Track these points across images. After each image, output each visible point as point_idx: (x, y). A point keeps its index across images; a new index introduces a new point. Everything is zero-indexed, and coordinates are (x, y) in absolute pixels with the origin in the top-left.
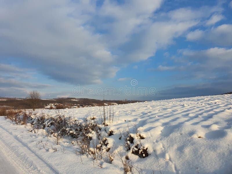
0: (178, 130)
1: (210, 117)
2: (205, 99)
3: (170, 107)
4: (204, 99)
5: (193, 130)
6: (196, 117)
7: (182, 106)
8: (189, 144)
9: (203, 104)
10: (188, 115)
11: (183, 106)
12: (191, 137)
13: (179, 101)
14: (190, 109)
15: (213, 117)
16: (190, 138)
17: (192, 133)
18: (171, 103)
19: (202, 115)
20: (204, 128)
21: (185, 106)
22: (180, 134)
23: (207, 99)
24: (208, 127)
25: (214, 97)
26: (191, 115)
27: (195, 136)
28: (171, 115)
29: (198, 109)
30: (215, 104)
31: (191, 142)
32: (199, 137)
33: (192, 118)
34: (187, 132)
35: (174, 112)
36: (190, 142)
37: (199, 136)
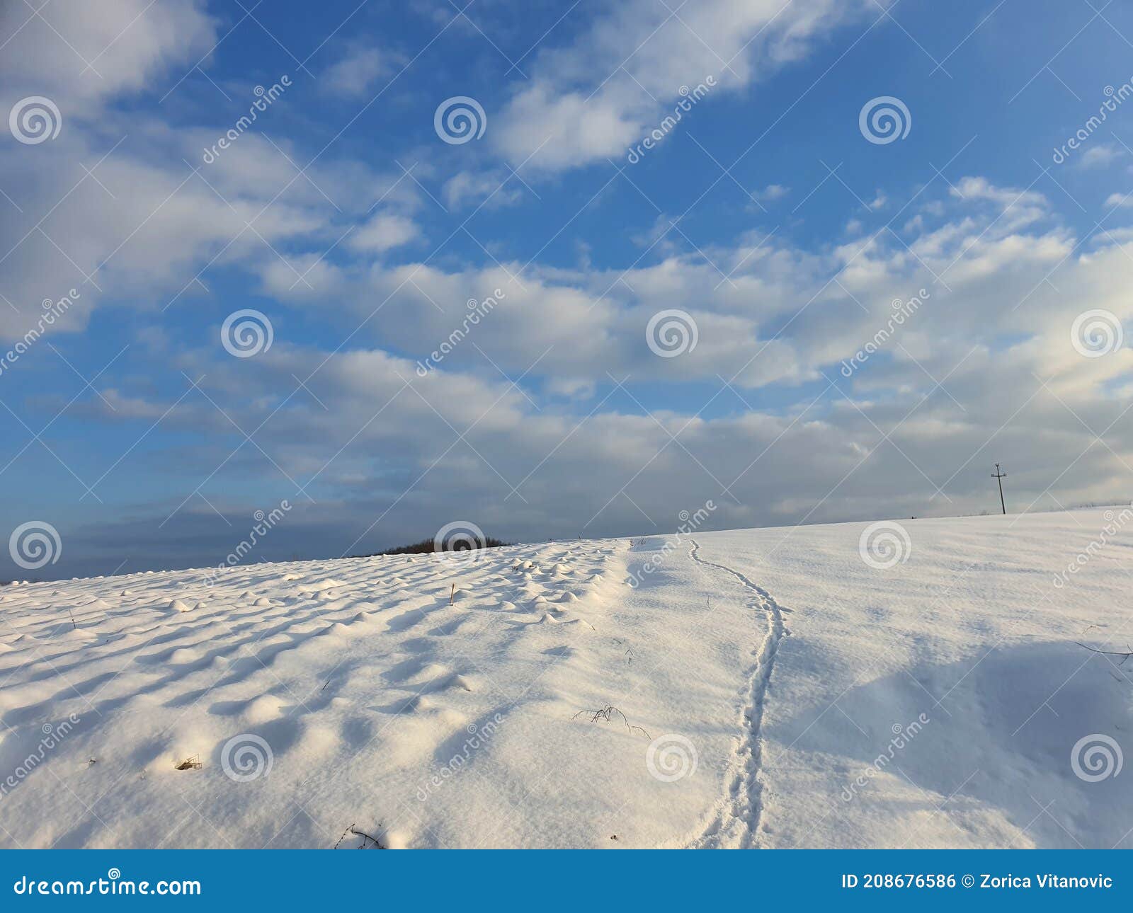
0: (81, 745)
1: (266, 660)
2: (286, 578)
3: (96, 615)
4: (279, 577)
5: (160, 735)
6: (205, 664)
7: (164, 609)
8: (124, 810)
9: (265, 601)
10: (167, 655)
11: (169, 610)
12: (142, 770)
13: (167, 583)
14: (192, 625)
15: (277, 662)
16: (133, 779)
17: (151, 750)
18: (117, 593)
19: (235, 656)
20: (218, 718)
21: (177, 612)
22: (87, 765)
23: (295, 577)
24: (237, 709)
25: (326, 568)
26: (183, 657)
27: (165, 764)
28: (77, 659)
29: (228, 627)
30: (313, 598)
31: (135, 798)
32: (184, 767)
33: (183, 672)
34: (129, 749)
35: (108, 642)
36: (128, 798)
37: (184, 760)
